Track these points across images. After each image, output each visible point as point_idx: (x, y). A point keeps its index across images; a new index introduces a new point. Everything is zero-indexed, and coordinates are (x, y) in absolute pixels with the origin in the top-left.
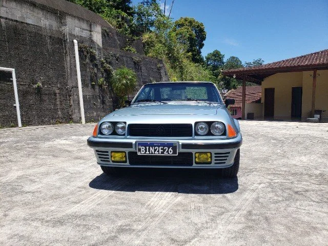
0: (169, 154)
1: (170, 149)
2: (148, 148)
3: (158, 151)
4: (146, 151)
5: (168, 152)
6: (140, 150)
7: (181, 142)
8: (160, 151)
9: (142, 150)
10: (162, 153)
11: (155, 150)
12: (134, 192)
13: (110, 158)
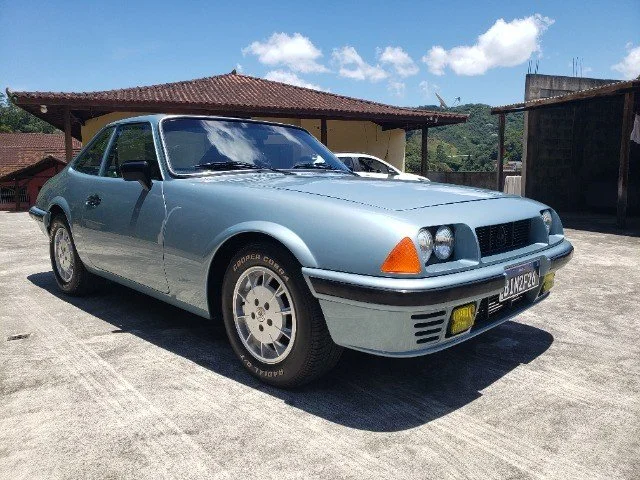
0: (532, 286)
1: (533, 277)
2: (512, 280)
3: (523, 285)
4: (510, 290)
5: (531, 282)
8: (525, 282)
9: (506, 288)
11: (520, 283)
12: (481, 395)
13: (444, 327)
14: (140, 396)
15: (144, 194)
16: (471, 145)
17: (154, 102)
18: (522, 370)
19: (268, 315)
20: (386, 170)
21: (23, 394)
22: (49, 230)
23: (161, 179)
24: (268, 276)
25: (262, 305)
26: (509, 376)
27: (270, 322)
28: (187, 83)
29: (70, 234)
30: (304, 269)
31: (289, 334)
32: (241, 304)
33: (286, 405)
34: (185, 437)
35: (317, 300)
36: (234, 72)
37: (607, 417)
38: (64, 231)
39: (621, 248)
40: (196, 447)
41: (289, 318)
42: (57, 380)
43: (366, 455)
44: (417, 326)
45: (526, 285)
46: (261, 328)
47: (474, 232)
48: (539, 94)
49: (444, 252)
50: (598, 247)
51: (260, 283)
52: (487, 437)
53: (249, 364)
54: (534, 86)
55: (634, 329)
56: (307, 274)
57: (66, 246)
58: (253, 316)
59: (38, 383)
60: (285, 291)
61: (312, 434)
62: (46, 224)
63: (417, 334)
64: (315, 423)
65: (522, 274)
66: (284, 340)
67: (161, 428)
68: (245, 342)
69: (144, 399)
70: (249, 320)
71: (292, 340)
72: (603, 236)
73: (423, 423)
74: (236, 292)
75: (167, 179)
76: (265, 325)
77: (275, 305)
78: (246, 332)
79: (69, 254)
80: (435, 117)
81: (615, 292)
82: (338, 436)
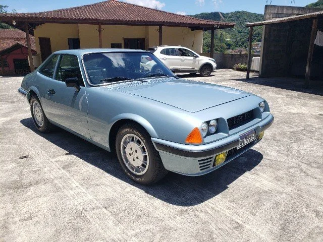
1: (253, 136)
2: (243, 139)
3: (248, 140)
4: (242, 144)
12: (228, 187)
13: (212, 163)
14: (82, 189)
15: (77, 93)
16: (237, 33)
17: (71, 19)
18: (247, 174)
19: (136, 155)
20: (193, 55)
21: (32, 188)
22: (29, 101)
23: (84, 86)
24: (136, 138)
25: (134, 150)
26: (241, 178)
27: (137, 158)
28: (88, 6)
29: (41, 105)
30: (152, 138)
31: (146, 164)
32: (124, 148)
33: (145, 194)
34: (104, 210)
35: (158, 152)
37: (278, 198)
38: (38, 103)
39: (303, 101)
40: (109, 215)
41: (146, 157)
42: (46, 181)
43: (178, 218)
44: (200, 164)
45: (250, 140)
46: (134, 160)
47: (226, 121)
48: (271, 16)
49: (213, 130)
50: (293, 101)
51: (133, 140)
52: (229, 209)
53: (129, 174)
54: (269, 11)
55: (299, 151)
56: (154, 141)
57: (39, 110)
58: (130, 154)
59: (37, 183)
60: (144, 145)
61: (156, 208)
62: (28, 98)
63: (200, 167)
64: (158, 202)
65: (248, 135)
66: (144, 166)
67: (94, 206)
68: (127, 165)
69: (84, 191)
70: (128, 156)
71: (147, 166)
72: (296, 93)
73: (202, 202)
74: (122, 143)
75: (87, 86)
76: (135, 159)
77: (140, 151)
78: (127, 161)
79: (40, 114)
80: (218, 25)
81: (295, 129)
82: (167, 209)
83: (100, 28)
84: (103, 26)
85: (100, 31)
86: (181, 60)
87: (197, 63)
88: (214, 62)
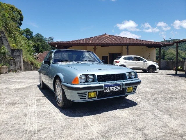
0: (118, 90)
1: (119, 87)
2: (109, 87)
3: (114, 89)
4: (108, 90)
5: (118, 89)
6: (105, 89)
7: (124, 83)
8: (115, 88)
9: (106, 89)
10: (116, 89)
11: (112, 88)
13: (87, 96)
20: (143, 60)
26: (112, 111)
27: (59, 94)
28: (92, 38)
30: (62, 83)
31: (61, 96)
33: (59, 111)
36: (105, 34)
44: (79, 95)
47: (96, 76)
61: (57, 116)
63: (79, 97)
64: (61, 114)
65: (114, 86)
74: (56, 88)
82: (62, 117)
83: (95, 47)
84: (97, 47)
85: (95, 49)
86: (136, 63)
87: (146, 65)
88: (157, 64)
